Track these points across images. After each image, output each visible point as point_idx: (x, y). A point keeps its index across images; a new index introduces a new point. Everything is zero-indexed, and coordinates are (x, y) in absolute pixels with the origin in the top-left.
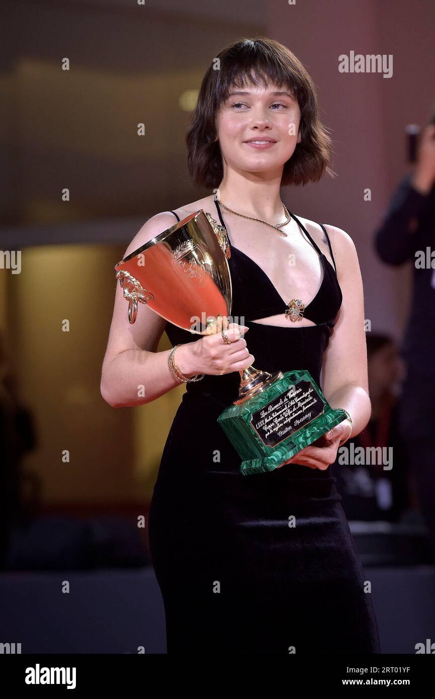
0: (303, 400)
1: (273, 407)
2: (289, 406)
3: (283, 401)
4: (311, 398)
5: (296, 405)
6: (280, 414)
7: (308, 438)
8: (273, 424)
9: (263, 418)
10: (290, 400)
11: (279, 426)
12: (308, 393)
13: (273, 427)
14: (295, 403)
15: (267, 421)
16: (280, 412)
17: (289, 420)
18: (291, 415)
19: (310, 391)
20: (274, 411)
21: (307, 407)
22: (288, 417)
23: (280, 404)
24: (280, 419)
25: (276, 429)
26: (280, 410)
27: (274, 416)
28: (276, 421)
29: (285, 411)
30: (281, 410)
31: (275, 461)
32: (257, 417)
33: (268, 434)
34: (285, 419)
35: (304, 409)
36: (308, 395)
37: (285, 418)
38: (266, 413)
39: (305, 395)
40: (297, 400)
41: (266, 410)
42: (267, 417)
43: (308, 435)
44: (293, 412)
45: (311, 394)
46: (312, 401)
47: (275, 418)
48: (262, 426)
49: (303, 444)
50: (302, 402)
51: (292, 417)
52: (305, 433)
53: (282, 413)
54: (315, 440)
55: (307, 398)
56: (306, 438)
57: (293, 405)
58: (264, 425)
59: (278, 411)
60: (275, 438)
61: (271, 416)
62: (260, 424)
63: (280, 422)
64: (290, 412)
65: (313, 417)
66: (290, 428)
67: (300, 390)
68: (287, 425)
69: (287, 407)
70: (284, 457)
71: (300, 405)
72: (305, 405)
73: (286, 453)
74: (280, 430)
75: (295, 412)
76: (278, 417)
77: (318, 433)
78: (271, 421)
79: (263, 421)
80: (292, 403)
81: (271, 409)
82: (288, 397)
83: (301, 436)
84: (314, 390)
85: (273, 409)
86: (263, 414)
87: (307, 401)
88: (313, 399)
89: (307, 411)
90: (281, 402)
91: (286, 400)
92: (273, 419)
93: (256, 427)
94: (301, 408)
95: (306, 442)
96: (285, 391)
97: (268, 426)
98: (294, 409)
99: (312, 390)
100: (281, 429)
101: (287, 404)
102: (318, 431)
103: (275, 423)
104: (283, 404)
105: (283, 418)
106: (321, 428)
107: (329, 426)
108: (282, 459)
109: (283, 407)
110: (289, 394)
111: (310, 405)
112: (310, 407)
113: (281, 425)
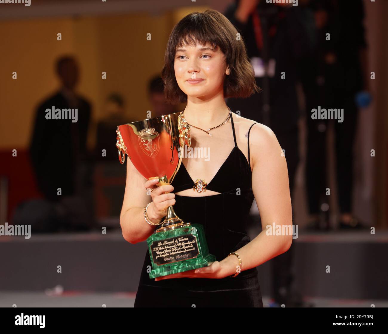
0: (187, 245)
1: (167, 242)
2: (177, 246)
3: (175, 241)
4: (192, 246)
5: (182, 246)
6: (170, 248)
7: (180, 268)
8: (163, 252)
9: (159, 247)
10: (179, 242)
11: (167, 255)
12: (192, 243)
13: (163, 254)
14: (181, 245)
15: (160, 249)
16: (170, 247)
17: (174, 253)
18: (176, 251)
19: (193, 242)
21: (188, 250)
22: (174, 251)
23: (172, 242)
24: (169, 251)
25: (164, 256)
26: (171, 245)
28: (166, 251)
29: (173, 247)
31: (154, 273)
32: (155, 244)
33: (158, 256)
34: (171, 252)
35: (186, 251)
36: (191, 244)
38: (162, 244)
39: (189, 243)
40: (183, 244)
41: (162, 242)
42: (161, 246)
43: (181, 267)
44: (178, 250)
45: (193, 244)
46: (192, 248)
47: (166, 249)
48: (156, 251)
49: (175, 271)
51: (176, 253)
52: (180, 265)
53: (171, 248)
54: (183, 271)
55: (190, 245)
56: (178, 268)
57: (179, 246)
58: (158, 251)
59: (169, 246)
60: (161, 261)
61: (164, 247)
62: (156, 249)
63: (168, 253)
64: (176, 249)
65: (189, 257)
66: (173, 258)
67: (187, 239)
68: (171, 256)
69: (176, 245)
70: (161, 274)
71: (184, 247)
72: (187, 249)
73: (163, 272)
74: (166, 257)
75: (179, 250)
76: (168, 249)
77: (186, 268)
78: (163, 250)
79: (158, 248)
80: (180, 244)
81: (165, 243)
82: (178, 240)
83: (177, 265)
84: (196, 243)
85: (167, 243)
86: (160, 244)
87: (189, 247)
88: (193, 247)
89: (187, 252)
90: (173, 242)
91: (176, 241)
92: (165, 249)
93: (152, 250)
94: (183, 250)
95: (178, 270)
96: (178, 236)
97: (160, 252)
98: (180, 249)
99: (195, 242)
101: (176, 244)
102: (187, 267)
103: (164, 252)
104: (174, 243)
105: (171, 251)
106: (190, 266)
107: (194, 267)
108: (159, 274)
109: (173, 245)
110: (179, 239)
111: (190, 250)
112: (190, 251)
113: (168, 254)
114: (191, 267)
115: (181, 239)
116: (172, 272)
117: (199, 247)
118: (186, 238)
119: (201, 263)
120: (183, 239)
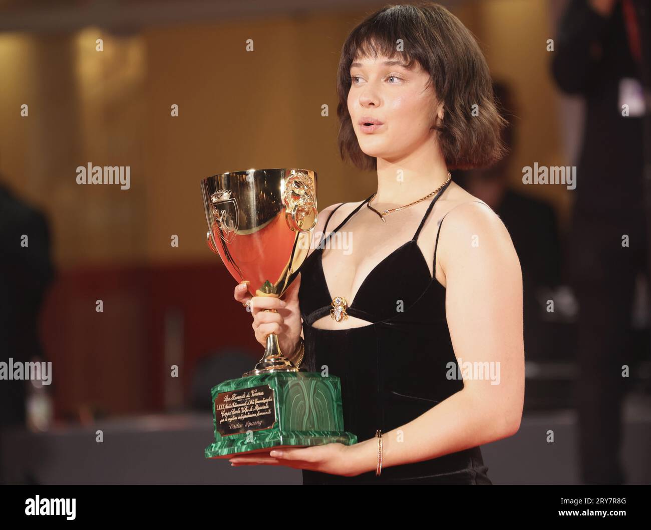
0: (262, 405)
1: (236, 396)
2: (248, 404)
4: (267, 407)
5: (254, 406)
6: (238, 407)
7: (245, 445)
9: (225, 403)
10: (252, 398)
11: (234, 418)
12: (268, 401)
13: (229, 417)
15: (227, 407)
16: (240, 405)
17: (243, 417)
18: (247, 414)
20: (236, 401)
21: (261, 414)
22: (244, 414)
24: (237, 412)
25: (230, 420)
27: (234, 406)
28: (234, 412)
29: (244, 406)
30: (241, 403)
31: (211, 450)
32: (221, 398)
33: (223, 420)
35: (259, 414)
36: (266, 402)
37: (241, 413)
38: (229, 399)
39: (264, 401)
40: (257, 402)
41: (230, 396)
42: (229, 402)
44: (249, 412)
45: (269, 403)
46: (267, 410)
47: (234, 408)
48: (222, 410)
50: (259, 406)
51: (246, 417)
53: (241, 407)
55: (265, 404)
57: (251, 405)
58: (223, 410)
59: (238, 403)
60: (226, 429)
61: (232, 405)
62: (221, 407)
63: (236, 415)
64: (246, 410)
65: (262, 427)
66: (241, 426)
67: (262, 394)
68: (240, 421)
69: (247, 403)
70: (220, 451)
71: (257, 408)
72: (261, 411)
73: (222, 448)
75: (251, 413)
76: (237, 409)
78: (230, 410)
79: (223, 405)
80: (252, 402)
82: (251, 394)
84: (273, 401)
85: (236, 399)
86: (227, 399)
87: (264, 408)
88: (269, 409)
89: (261, 417)
90: (243, 397)
91: (248, 396)
92: (232, 408)
93: (216, 409)
94: (256, 412)
96: (251, 387)
97: (225, 412)
98: (251, 410)
99: (271, 400)
100: (234, 422)
101: (248, 401)
103: (231, 413)
104: (245, 398)
105: (239, 412)
106: (258, 442)
107: (264, 443)
108: (218, 451)
109: (244, 402)
110: (252, 392)
111: (264, 413)
112: (264, 415)
113: (236, 418)
114: (260, 444)
115: (255, 393)
116: (234, 449)
117: (277, 409)
118: (261, 392)
119: (273, 438)
120: (257, 392)
